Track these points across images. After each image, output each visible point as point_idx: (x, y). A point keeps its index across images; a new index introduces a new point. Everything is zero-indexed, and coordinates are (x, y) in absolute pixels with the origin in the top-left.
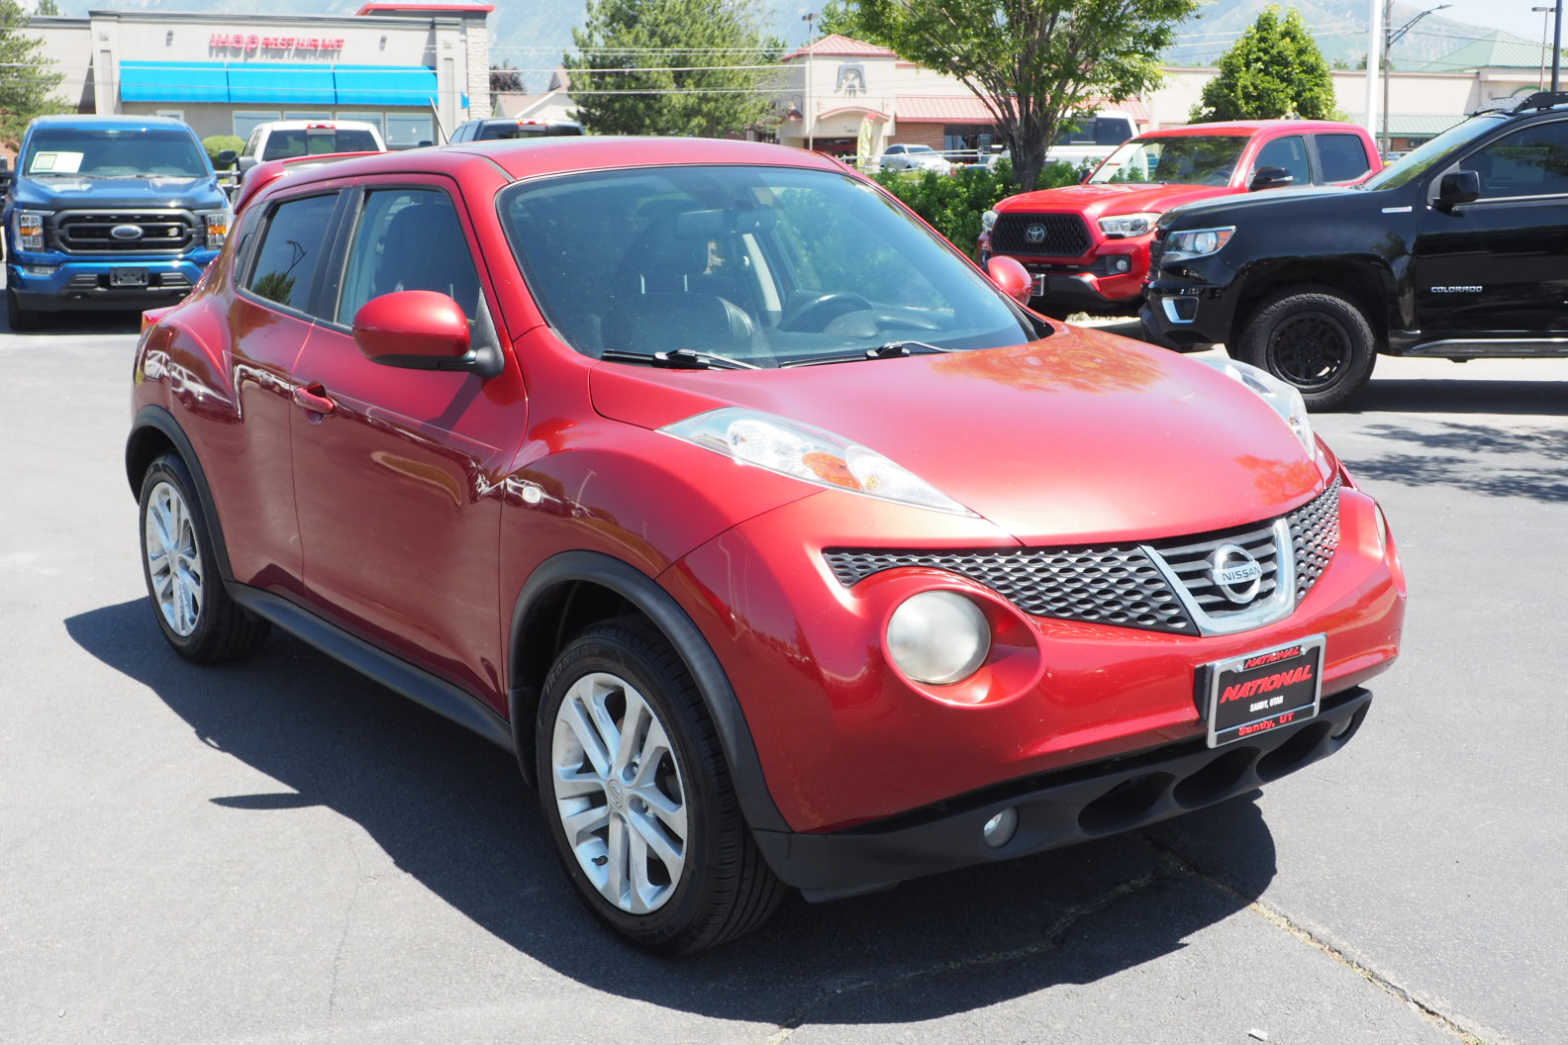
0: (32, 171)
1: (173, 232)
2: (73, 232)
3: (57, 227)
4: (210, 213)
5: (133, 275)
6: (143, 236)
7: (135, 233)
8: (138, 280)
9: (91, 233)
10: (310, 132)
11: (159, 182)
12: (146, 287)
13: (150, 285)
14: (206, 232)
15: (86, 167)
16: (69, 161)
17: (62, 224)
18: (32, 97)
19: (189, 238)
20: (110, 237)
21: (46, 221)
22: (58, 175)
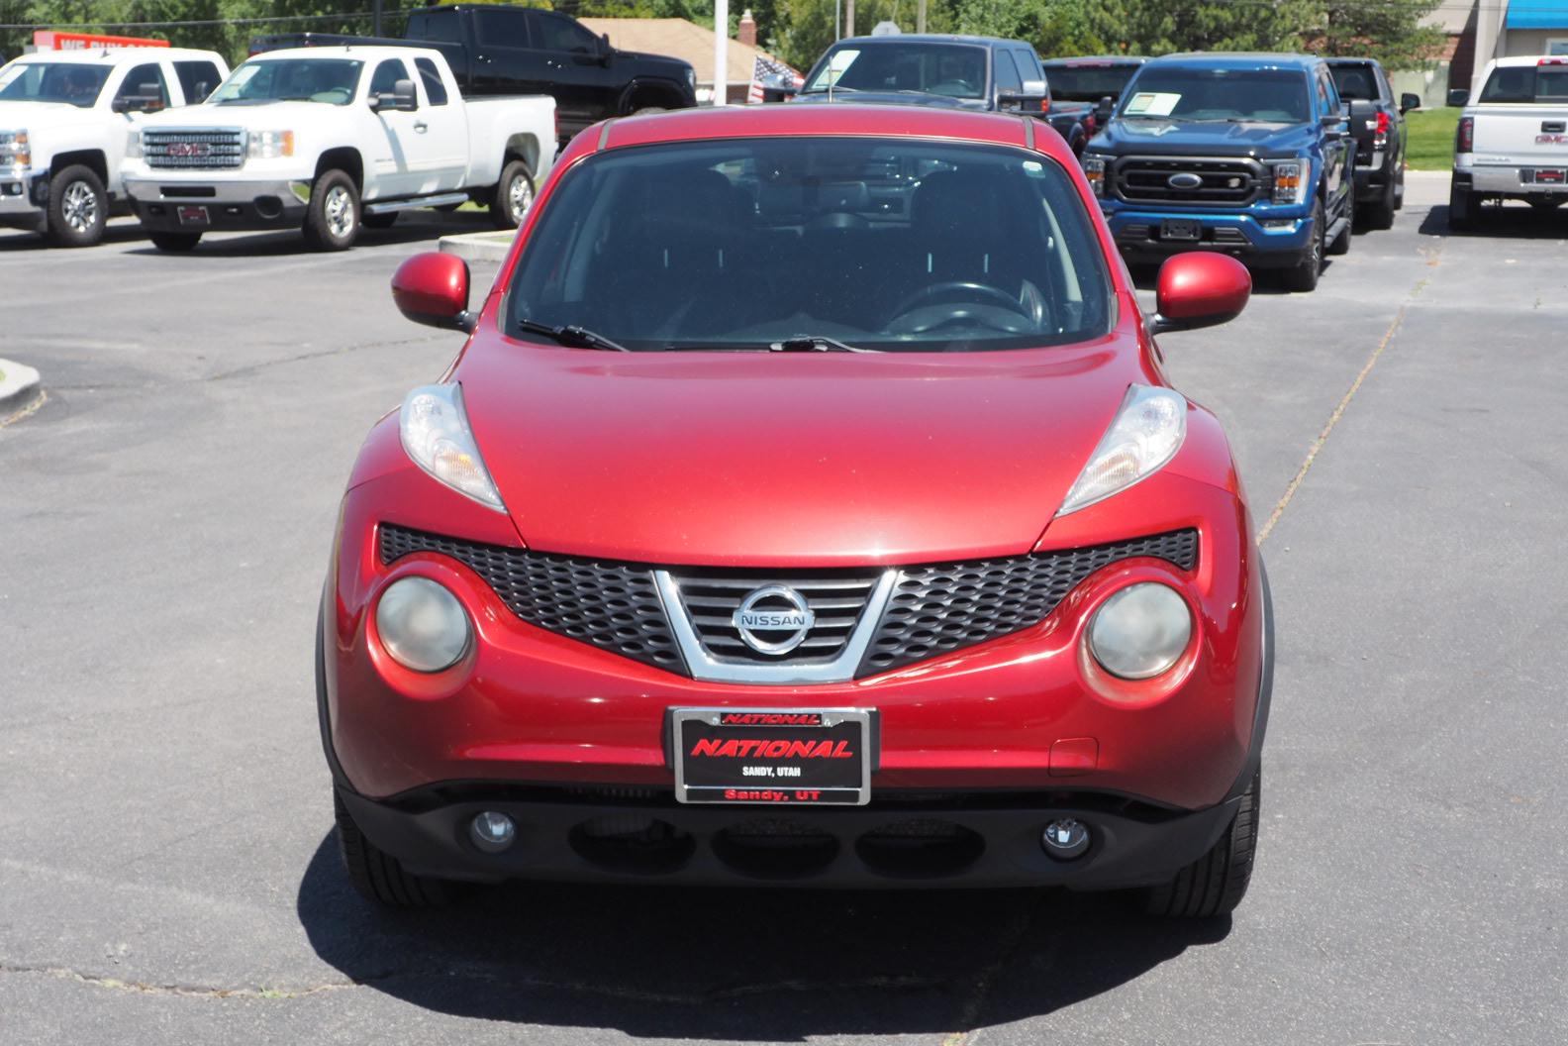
0: (1126, 112)
1: (1234, 183)
2: (1132, 179)
3: (1116, 172)
4: (1282, 164)
5: (1185, 228)
6: (1202, 185)
7: (1193, 182)
8: (1190, 233)
9: (1149, 180)
10: (1542, 69)
11: (1246, 126)
12: (1197, 241)
13: (1203, 240)
14: (1274, 185)
15: (1179, 110)
16: (1164, 103)
17: (1121, 170)
18: (1404, 24)
19: (1252, 189)
20: (1166, 185)
21: (1108, 164)
22: (1149, 118)
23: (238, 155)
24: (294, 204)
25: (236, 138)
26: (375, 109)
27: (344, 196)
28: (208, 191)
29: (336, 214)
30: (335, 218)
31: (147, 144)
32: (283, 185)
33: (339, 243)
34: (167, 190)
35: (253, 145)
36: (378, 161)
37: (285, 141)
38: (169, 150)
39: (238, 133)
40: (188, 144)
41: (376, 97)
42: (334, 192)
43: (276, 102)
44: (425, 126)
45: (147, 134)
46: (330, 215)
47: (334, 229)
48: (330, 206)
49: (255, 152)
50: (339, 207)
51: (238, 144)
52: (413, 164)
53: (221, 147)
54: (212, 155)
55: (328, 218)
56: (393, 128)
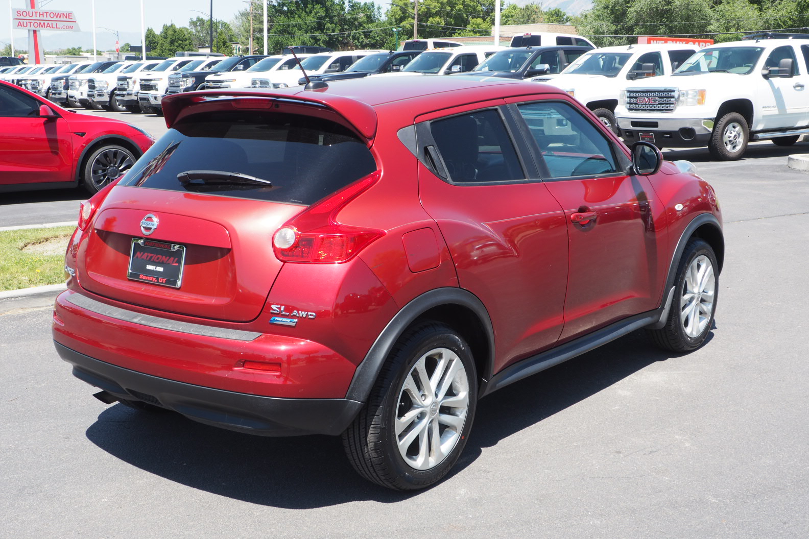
23: (673, 104)
24: (703, 132)
25: (673, 94)
26: (766, 77)
27: (738, 128)
28: (655, 124)
29: (731, 139)
30: (730, 141)
31: (628, 97)
32: (697, 121)
33: (731, 156)
34: (634, 124)
35: (681, 98)
36: (763, 107)
37: (701, 96)
38: (637, 101)
39: (674, 91)
40: (647, 97)
41: (768, 69)
42: (730, 126)
44: (802, 86)
45: (629, 92)
46: (726, 140)
47: (729, 148)
48: (727, 134)
49: (683, 102)
50: (733, 135)
51: (673, 97)
52: (790, 109)
53: (665, 99)
54: (659, 104)
55: (724, 141)
56: (778, 88)
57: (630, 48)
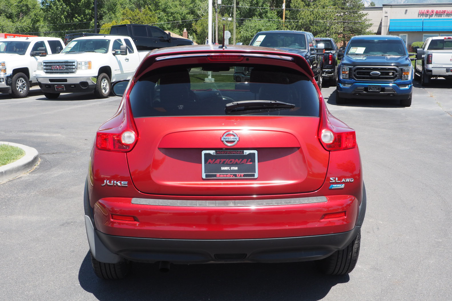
0: (349, 53)
1: (391, 74)
2: (359, 73)
3: (353, 71)
4: (404, 68)
5: (376, 88)
6: (381, 75)
7: (378, 74)
8: (377, 89)
9: (364, 73)
10: (445, 40)
11: (389, 57)
12: (380, 92)
13: (381, 92)
14: (402, 74)
15: (365, 52)
16: (361, 50)
17: (355, 70)
19: (396, 76)
20: (370, 75)
21: (350, 69)
22: (357, 54)
23: (74, 69)
24: (92, 84)
25: (73, 64)
26: (114, 54)
27: (106, 81)
28: (65, 80)
29: (104, 87)
30: (104, 88)
31: (44, 66)
32: (88, 78)
33: (105, 96)
34: (51, 80)
35: (79, 66)
36: (115, 70)
37: (89, 65)
38: (52, 68)
39: (74, 62)
40: (58, 66)
41: (115, 51)
42: (103, 80)
43: (84, 53)
44: (128, 59)
45: (44, 63)
46: (102, 87)
47: (103, 91)
48: (102, 84)
49: (79, 68)
50: (105, 85)
51: (74, 65)
52: (125, 71)
53: (68, 67)
54: (66, 69)
55: (102, 88)
56: (119, 60)
57: (27, 39)
